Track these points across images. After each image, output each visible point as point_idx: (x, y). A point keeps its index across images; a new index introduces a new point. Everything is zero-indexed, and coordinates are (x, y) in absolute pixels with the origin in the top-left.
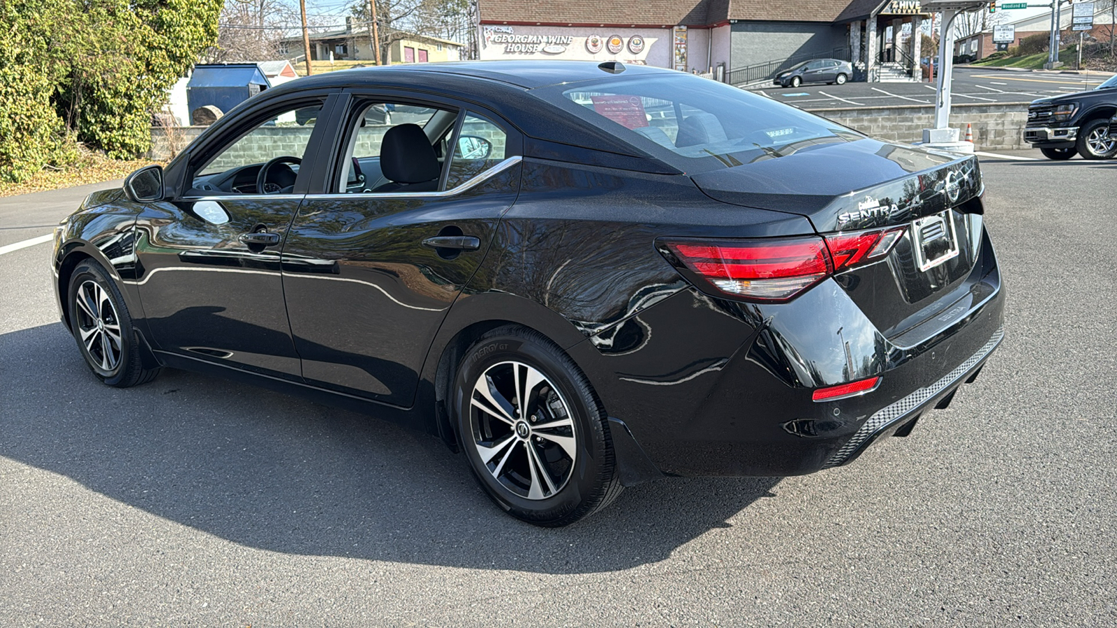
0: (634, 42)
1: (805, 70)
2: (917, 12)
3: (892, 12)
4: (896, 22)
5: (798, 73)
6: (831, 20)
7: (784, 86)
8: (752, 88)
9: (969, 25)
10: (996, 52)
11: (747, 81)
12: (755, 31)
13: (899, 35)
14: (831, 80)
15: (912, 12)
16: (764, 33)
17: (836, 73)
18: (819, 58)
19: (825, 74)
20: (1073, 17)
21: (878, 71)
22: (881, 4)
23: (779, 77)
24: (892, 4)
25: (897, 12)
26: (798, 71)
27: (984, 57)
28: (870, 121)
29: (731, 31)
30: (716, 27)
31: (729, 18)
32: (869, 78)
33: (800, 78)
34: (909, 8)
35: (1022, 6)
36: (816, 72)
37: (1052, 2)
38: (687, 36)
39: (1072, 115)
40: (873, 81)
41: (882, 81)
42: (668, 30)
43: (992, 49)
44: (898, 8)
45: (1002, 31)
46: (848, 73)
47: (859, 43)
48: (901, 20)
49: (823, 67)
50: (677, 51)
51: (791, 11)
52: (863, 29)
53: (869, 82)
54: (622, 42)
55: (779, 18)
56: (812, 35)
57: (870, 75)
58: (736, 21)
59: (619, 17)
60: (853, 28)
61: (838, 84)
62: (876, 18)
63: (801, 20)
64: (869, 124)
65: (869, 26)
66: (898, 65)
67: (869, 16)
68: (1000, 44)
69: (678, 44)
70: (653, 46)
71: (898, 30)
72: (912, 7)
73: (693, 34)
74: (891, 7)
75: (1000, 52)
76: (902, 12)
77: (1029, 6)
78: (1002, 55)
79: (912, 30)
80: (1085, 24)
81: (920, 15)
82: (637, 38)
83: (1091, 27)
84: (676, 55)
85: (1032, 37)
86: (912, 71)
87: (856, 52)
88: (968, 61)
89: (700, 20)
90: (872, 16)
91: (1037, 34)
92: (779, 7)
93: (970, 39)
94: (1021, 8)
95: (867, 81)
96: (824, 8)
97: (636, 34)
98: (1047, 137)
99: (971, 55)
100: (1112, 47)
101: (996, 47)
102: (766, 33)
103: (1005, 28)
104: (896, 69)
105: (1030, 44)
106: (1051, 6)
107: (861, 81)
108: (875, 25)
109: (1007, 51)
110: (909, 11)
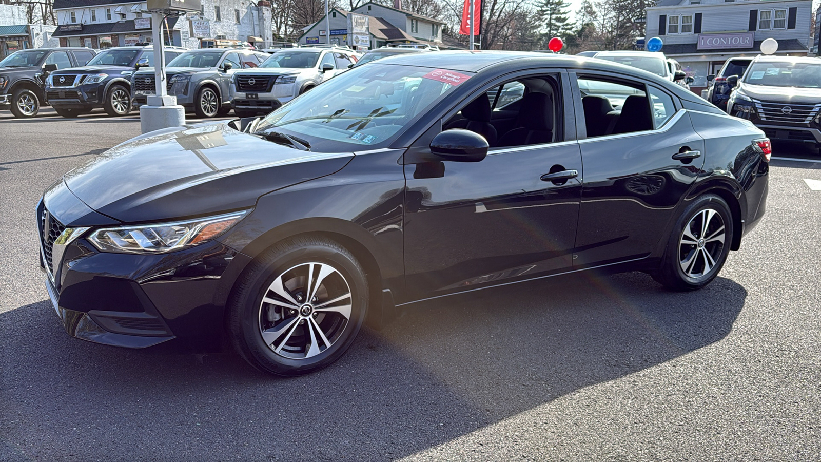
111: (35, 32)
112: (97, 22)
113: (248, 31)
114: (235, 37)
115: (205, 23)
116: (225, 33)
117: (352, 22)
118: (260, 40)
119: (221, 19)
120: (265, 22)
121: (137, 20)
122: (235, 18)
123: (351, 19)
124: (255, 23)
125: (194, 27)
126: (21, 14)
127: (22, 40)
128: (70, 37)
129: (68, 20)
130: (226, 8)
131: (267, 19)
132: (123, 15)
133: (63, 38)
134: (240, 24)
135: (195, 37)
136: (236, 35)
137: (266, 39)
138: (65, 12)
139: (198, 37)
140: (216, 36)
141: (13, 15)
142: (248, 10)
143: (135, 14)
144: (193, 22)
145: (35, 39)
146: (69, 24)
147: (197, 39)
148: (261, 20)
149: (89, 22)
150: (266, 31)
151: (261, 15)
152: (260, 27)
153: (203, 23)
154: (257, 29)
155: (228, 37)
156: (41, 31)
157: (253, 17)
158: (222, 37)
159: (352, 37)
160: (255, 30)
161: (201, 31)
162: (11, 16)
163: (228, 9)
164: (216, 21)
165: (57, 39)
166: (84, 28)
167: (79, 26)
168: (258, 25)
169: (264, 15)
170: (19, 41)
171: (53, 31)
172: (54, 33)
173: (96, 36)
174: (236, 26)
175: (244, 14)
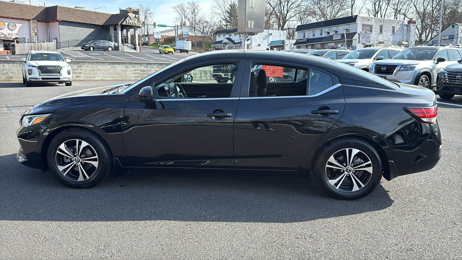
0: (10, 25)
1: (95, 44)
2: (136, 25)
3: (127, 24)
4: (127, 28)
5: (92, 45)
6: (101, 24)
7: (86, 50)
8: (71, 50)
9: (142, 31)
10: (155, 42)
11: (69, 47)
12: (70, 26)
13: (129, 33)
14: (106, 49)
15: (134, 25)
16: (74, 27)
17: (108, 46)
18: (100, 40)
19: (103, 46)
20: (182, 32)
21: (123, 47)
22: (122, 20)
23: (84, 46)
24: (126, 21)
25: (128, 24)
26: (92, 44)
27: (151, 43)
28: (151, 68)
29: (59, 25)
30: (51, 22)
31: (58, 19)
32: (120, 49)
33: (93, 47)
34: (133, 23)
35: (165, 26)
36: (100, 45)
37: (175, 26)
38: (37, 25)
39: (229, 69)
40: (122, 50)
41: (125, 51)
42: (28, 21)
43: (153, 41)
44: (129, 22)
45: (156, 35)
46: (112, 47)
47: (114, 35)
48: (129, 27)
49: (102, 43)
50: (33, 31)
51: (84, 19)
52: (115, 29)
53: (120, 51)
54: (5, 25)
55: (80, 22)
56: (94, 29)
57: (120, 48)
58: (61, 21)
59: (2, 13)
60: (111, 28)
61: (109, 51)
62: (120, 26)
63: (89, 23)
64: (151, 69)
65: (118, 28)
66: (130, 45)
67: (118, 25)
68: (156, 39)
69: (33, 28)
70: (20, 28)
71: (128, 31)
72: (134, 23)
73: (40, 24)
74: (126, 22)
75: (157, 42)
76: (130, 24)
77: (167, 26)
78: (157, 43)
79: (134, 31)
80: (186, 35)
81: (137, 26)
82: (12, 24)
83: (188, 36)
84: (33, 33)
85: (168, 38)
86: (136, 48)
87: (113, 38)
88: (145, 45)
89: (43, 19)
90: (119, 25)
91: (170, 37)
92: (79, 17)
93: (145, 36)
94: (164, 27)
95: (119, 50)
96: (98, 19)
97: (12, 22)
98: (222, 76)
99: (146, 42)
100: (195, 44)
101: (155, 40)
102: (75, 27)
103: (157, 33)
104: (129, 47)
105: (167, 40)
106: (174, 27)
107: (116, 50)
108: (120, 28)
109: (159, 42)
110: (133, 24)
111: (287, 43)
112: (315, 37)
113: (398, 38)
114: (390, 42)
115: (368, 35)
116: (384, 40)
117: (458, 31)
118: (406, 43)
119: (383, 32)
120: (411, 33)
121: (334, 35)
122: (391, 31)
123: (458, 28)
124: (404, 34)
125: (361, 37)
126: (284, 34)
127: (280, 48)
128: (301, 45)
129: (302, 37)
130: (387, 26)
131: (412, 31)
132: (329, 33)
133: (298, 46)
134: (394, 34)
135: (361, 43)
136: (391, 41)
137: (410, 42)
138: (301, 33)
139: (363, 43)
140: (378, 42)
141: (280, 35)
142: (401, 26)
143: (334, 32)
144: (361, 35)
145: (286, 46)
146: (302, 38)
147: (362, 44)
148: (409, 32)
149: (312, 37)
150: (411, 38)
151: (409, 29)
152: (407, 36)
153: (367, 35)
154: (405, 37)
155: (385, 42)
156: (289, 43)
157: (404, 30)
158: (381, 43)
159: (457, 40)
160: (404, 37)
161: (364, 39)
162: (279, 36)
163: (388, 26)
164: (379, 33)
165: (295, 46)
166: (309, 40)
167: (306, 40)
168: (406, 34)
169: (411, 29)
170: (279, 48)
171: (294, 43)
172: (295, 43)
173: (313, 44)
174: (391, 36)
175: (398, 28)
